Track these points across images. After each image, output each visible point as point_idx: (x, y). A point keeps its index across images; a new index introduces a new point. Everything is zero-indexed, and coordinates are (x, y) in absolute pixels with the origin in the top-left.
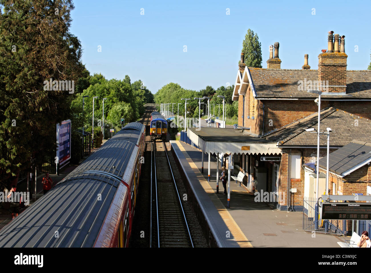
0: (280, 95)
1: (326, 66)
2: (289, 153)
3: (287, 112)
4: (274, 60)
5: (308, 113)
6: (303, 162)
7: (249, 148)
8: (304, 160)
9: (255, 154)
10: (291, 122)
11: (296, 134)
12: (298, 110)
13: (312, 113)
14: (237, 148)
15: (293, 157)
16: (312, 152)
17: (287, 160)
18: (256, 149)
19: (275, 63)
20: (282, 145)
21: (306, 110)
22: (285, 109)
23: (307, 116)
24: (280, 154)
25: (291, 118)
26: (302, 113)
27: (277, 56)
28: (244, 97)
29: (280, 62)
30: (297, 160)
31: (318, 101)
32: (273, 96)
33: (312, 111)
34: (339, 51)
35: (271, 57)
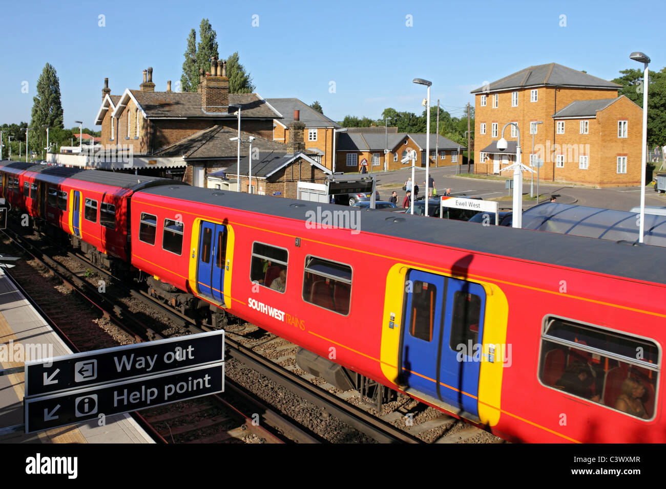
0: (169, 114)
1: (211, 88)
2: (193, 165)
3: (175, 130)
4: (148, 84)
5: (195, 131)
6: (206, 173)
7: (156, 162)
8: (207, 171)
9: (162, 167)
10: (180, 140)
11: (196, 148)
12: (185, 128)
13: (198, 131)
14: (144, 162)
15: (197, 168)
16: (214, 164)
17: (192, 172)
18: (163, 163)
19: (150, 86)
20: (188, 158)
21: (192, 128)
22: (174, 128)
23: (194, 133)
24: (185, 166)
25: (179, 136)
26: (189, 132)
27: (151, 80)
28: (118, 119)
29: (153, 86)
30: (200, 171)
31: (238, 114)
32: (163, 115)
33: (198, 129)
34: (222, 76)
35: (145, 81)
